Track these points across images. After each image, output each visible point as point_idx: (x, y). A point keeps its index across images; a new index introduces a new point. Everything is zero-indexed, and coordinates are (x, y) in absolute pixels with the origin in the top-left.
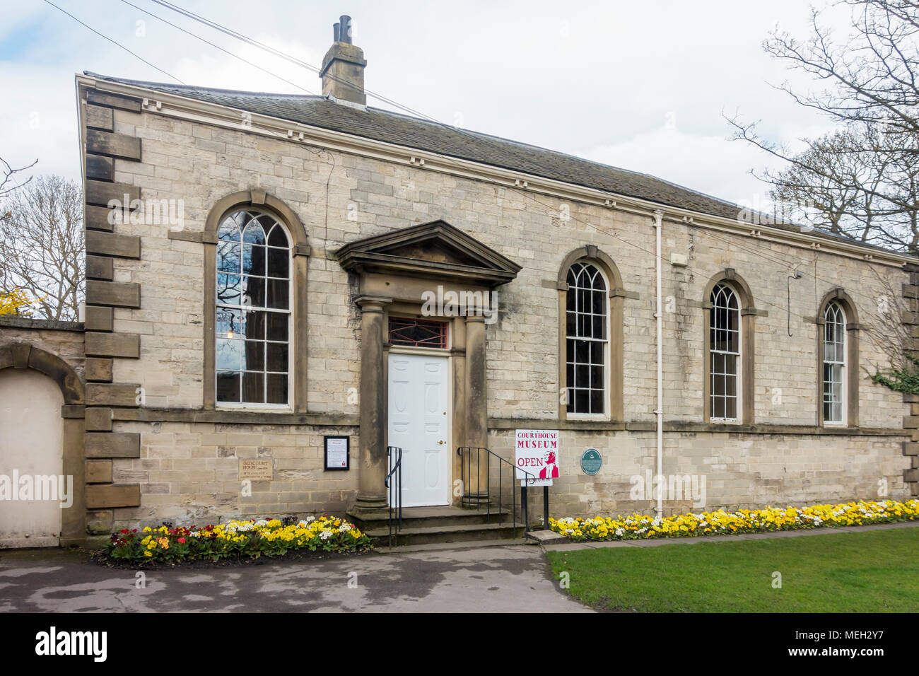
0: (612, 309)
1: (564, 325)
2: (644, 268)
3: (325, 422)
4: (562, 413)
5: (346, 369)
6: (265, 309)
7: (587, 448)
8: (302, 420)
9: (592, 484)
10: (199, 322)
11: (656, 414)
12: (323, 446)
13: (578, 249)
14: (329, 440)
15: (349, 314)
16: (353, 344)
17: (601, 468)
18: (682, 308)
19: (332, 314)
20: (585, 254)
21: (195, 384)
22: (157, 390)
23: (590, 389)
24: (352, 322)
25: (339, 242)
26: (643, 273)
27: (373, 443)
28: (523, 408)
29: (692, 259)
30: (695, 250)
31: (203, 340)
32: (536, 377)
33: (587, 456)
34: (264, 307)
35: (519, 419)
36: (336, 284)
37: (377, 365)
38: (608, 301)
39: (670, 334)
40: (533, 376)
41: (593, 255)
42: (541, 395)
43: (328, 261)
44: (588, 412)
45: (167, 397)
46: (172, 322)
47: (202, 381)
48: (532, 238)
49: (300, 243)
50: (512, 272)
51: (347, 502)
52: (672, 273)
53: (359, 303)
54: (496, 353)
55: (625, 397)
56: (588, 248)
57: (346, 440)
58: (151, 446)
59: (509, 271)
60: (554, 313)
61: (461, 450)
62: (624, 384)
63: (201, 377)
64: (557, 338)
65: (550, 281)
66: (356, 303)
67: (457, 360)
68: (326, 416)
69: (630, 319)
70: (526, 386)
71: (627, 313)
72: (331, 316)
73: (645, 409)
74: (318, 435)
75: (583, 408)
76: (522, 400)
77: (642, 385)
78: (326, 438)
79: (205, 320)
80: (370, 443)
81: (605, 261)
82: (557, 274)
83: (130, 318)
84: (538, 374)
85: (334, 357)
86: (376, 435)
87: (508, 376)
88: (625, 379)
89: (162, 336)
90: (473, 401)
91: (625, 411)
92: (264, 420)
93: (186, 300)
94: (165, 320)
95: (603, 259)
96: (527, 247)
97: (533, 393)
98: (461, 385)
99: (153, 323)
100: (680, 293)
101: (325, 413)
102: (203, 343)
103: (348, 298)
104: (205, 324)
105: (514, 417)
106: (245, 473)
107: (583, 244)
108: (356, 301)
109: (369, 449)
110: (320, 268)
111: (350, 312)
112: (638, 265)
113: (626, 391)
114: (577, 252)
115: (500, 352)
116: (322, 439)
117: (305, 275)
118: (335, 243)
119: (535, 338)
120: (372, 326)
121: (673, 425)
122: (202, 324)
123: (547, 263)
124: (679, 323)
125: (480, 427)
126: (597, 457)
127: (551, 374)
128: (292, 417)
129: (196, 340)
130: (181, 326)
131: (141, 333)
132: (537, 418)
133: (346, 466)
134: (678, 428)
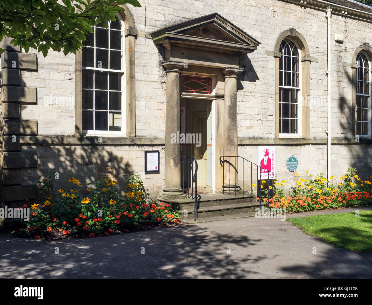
0: (303, 68)
1: (278, 79)
2: (321, 43)
3: (146, 142)
4: (277, 133)
5: (157, 108)
6: (109, 70)
7: (289, 155)
8: (133, 141)
9: (293, 177)
10: (72, 79)
11: (327, 134)
12: (144, 157)
13: (285, 31)
14: (148, 154)
15: (158, 73)
16: (161, 92)
17: (298, 168)
18: (341, 67)
19: (149, 73)
20: (289, 34)
21: (70, 119)
22: (47, 123)
23: (290, 118)
24: (161, 78)
25: (153, 26)
26: (320, 46)
27: (175, 154)
28: (255, 131)
29: (346, 37)
30: (347, 32)
31: (74, 91)
32: (262, 112)
33: (290, 161)
34: (108, 68)
35: (253, 138)
36: (151, 53)
37: (177, 105)
38: (300, 63)
39: (335, 83)
40: (261, 111)
41: (294, 35)
42: (265, 123)
43: (147, 39)
44: (289, 133)
45: (53, 128)
46: (56, 79)
47: (74, 117)
48: (261, 24)
49: (130, 27)
50: (254, 46)
51: (158, 192)
52: (335, 46)
53: (165, 67)
54: (241, 97)
55: (310, 123)
56: (291, 30)
57: (157, 153)
58: (44, 160)
59: (253, 45)
60: (273, 72)
61: (222, 157)
62: (310, 115)
63: (74, 115)
64: (274, 87)
65: (270, 51)
66: (163, 66)
67: (219, 102)
68: (146, 138)
69: (314, 74)
70: (258, 117)
71: (311, 71)
72: (149, 74)
73: (321, 130)
74: (141, 151)
75: (286, 131)
76: (255, 126)
77: (320, 116)
78: (146, 152)
79: (76, 77)
80: (173, 154)
81: (300, 38)
82: (274, 47)
83: (31, 77)
84: (264, 110)
85: (150, 100)
86: (176, 150)
87: (248, 111)
88: (311, 112)
89: (50, 88)
90: (230, 127)
91: (310, 132)
92: (111, 141)
93: (64, 65)
94: (52, 78)
95: (299, 37)
96: (258, 30)
97: (261, 122)
98: (222, 118)
99: (44, 79)
100: (340, 58)
101: (145, 136)
102: (74, 93)
103: (158, 62)
104: (76, 80)
105: (250, 137)
106: (99, 176)
107: (288, 28)
108: (163, 64)
109: (172, 158)
110: (142, 43)
111: (159, 71)
112: (317, 41)
113: (311, 119)
114: (285, 32)
115: (242, 96)
116: (144, 153)
117: (134, 48)
118: (150, 27)
119: (262, 87)
120: (174, 81)
121: (336, 140)
122: (74, 80)
123: (268, 40)
124: (339, 77)
125: (234, 143)
126: (295, 161)
127: (271, 110)
128: (127, 140)
129: (70, 91)
130: (61, 82)
131: (37, 86)
132: (263, 137)
133: (157, 170)
134: (339, 142)
